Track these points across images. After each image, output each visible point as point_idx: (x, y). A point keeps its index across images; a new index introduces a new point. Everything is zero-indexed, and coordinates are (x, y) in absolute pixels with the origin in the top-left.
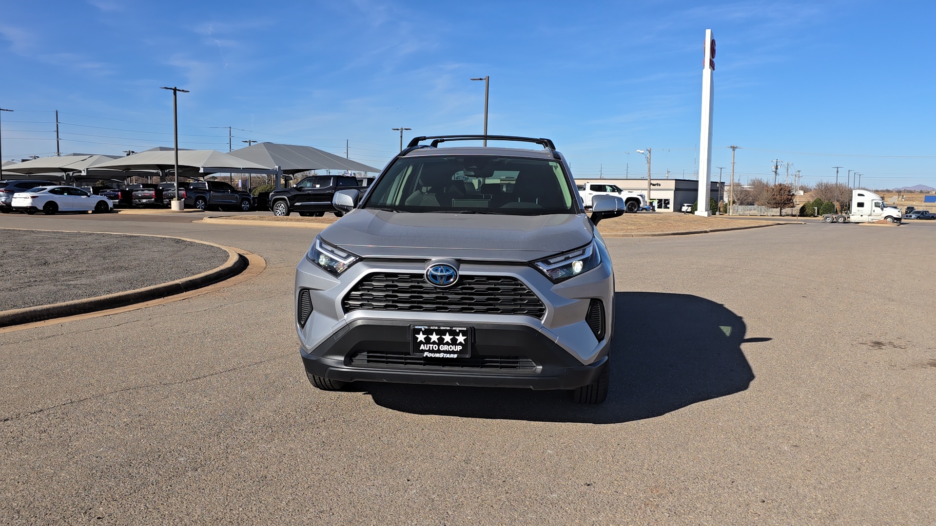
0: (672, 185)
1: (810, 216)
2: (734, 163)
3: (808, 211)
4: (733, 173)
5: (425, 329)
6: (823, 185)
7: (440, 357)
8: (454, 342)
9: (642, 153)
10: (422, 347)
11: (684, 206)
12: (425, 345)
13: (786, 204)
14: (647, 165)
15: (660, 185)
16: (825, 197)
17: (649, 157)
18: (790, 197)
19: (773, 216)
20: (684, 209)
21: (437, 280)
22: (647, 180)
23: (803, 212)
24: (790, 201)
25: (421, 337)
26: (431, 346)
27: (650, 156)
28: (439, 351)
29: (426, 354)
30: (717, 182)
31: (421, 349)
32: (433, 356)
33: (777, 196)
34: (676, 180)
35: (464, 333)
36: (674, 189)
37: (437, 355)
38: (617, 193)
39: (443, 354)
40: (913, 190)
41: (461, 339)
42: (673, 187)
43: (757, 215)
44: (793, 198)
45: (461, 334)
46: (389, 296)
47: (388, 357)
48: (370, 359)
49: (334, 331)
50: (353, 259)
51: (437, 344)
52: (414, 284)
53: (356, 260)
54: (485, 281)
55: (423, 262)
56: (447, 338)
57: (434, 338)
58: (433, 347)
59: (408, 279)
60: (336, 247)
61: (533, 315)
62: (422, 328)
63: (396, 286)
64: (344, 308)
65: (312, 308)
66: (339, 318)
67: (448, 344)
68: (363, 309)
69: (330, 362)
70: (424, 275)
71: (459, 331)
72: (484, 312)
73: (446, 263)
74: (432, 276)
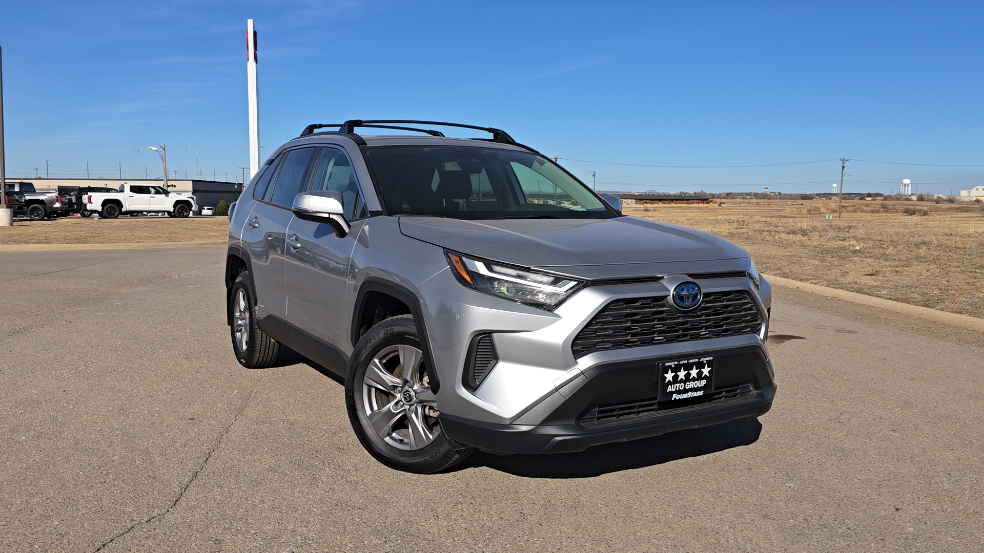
0: (189, 186)
5: (675, 365)
7: (688, 397)
8: (700, 376)
9: (155, 150)
10: (670, 389)
11: (204, 209)
12: (673, 385)
14: (162, 164)
15: (175, 186)
17: (164, 155)
20: (205, 212)
21: (683, 302)
22: (163, 180)
25: (669, 376)
26: (678, 385)
27: (165, 153)
28: (686, 391)
29: (675, 396)
31: (668, 391)
32: (681, 398)
34: (193, 181)
35: (710, 364)
36: (192, 191)
37: (685, 396)
38: (164, 195)
39: (690, 393)
41: (706, 371)
42: (191, 189)
45: (706, 365)
46: (629, 328)
47: (621, 409)
48: (600, 415)
49: (558, 387)
50: (573, 283)
51: (684, 381)
52: (655, 309)
53: (582, 285)
54: (720, 298)
55: (656, 280)
56: (694, 373)
57: (682, 374)
58: (681, 386)
59: (649, 304)
60: (528, 270)
61: (755, 332)
62: (672, 364)
63: (637, 314)
64: (574, 352)
65: (496, 359)
66: (565, 367)
67: (694, 379)
68: (598, 350)
69: (550, 430)
70: (668, 298)
71: (705, 362)
72: (718, 335)
73: (690, 279)
74: (679, 297)
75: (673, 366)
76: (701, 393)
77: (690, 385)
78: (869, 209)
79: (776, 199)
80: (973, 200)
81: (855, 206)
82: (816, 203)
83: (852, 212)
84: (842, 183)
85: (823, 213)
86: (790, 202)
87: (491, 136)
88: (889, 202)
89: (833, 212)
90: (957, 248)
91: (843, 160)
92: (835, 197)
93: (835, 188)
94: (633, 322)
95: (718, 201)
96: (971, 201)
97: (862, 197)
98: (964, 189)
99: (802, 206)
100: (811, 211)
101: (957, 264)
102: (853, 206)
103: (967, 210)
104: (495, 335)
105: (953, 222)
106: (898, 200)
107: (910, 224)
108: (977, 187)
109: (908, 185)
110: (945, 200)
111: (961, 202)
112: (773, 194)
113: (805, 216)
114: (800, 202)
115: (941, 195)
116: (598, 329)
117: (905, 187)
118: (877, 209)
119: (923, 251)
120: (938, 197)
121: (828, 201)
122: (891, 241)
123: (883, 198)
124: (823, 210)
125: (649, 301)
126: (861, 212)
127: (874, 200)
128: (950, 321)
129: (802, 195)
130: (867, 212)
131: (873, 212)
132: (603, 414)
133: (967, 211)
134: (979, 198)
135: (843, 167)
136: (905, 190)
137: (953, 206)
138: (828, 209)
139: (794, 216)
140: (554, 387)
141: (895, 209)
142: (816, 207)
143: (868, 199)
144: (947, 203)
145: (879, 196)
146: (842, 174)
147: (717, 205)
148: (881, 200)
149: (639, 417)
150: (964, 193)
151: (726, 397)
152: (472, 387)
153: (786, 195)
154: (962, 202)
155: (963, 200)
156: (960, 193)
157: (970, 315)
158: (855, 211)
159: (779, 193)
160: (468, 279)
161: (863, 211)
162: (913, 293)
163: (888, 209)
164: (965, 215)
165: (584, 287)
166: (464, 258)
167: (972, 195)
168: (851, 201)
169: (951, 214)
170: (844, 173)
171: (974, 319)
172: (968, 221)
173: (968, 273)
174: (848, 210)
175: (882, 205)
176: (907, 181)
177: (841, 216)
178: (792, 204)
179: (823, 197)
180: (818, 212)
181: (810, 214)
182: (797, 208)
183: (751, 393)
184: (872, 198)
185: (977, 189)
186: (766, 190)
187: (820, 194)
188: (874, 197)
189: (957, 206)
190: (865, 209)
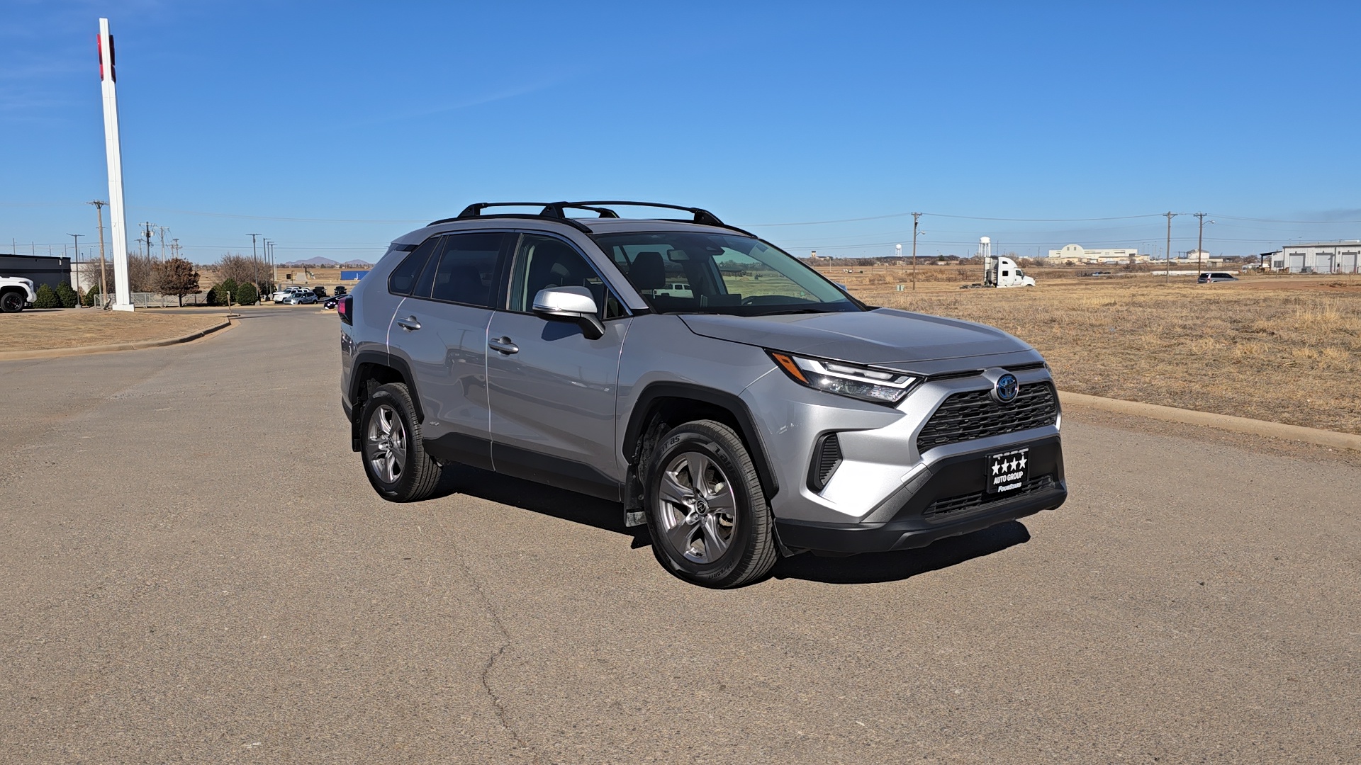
1: (221, 305)
2: (102, 228)
3: (219, 297)
4: (102, 243)
5: (1001, 457)
6: (232, 259)
7: (1009, 489)
8: (1018, 468)
10: (997, 481)
12: (999, 478)
13: (188, 289)
16: (237, 276)
18: (193, 277)
19: (167, 307)
21: (1004, 394)
23: (212, 300)
24: (193, 284)
25: (996, 469)
28: (1008, 483)
29: (1001, 489)
30: (59, 258)
31: (996, 484)
32: (1005, 490)
33: (173, 277)
35: (1026, 455)
37: (1007, 488)
39: (1013, 484)
40: (312, 264)
41: (1023, 462)
43: (159, 307)
44: (197, 279)
45: (1023, 457)
46: (962, 422)
47: (954, 503)
48: (938, 510)
49: (906, 482)
50: (912, 379)
51: (1006, 474)
52: (980, 403)
53: (920, 381)
54: (1028, 390)
55: (977, 374)
56: (1014, 464)
57: (1005, 466)
58: (1003, 478)
59: (977, 397)
60: (865, 367)
61: (1052, 423)
62: (998, 456)
63: (967, 408)
64: (919, 447)
65: (842, 458)
66: (913, 462)
67: (1014, 471)
68: (938, 444)
69: (898, 527)
70: (992, 391)
71: (1023, 454)
72: (1027, 427)
73: (1008, 372)
74: (1001, 390)
75: (999, 458)
76: (1019, 485)
77: (1011, 477)
78: (944, 276)
79: (828, 265)
80: (1064, 262)
81: (927, 273)
82: (880, 270)
83: (924, 281)
84: (915, 244)
85: (889, 283)
86: (846, 269)
87: (691, 216)
88: (967, 267)
89: (900, 282)
90: (1092, 325)
91: (915, 215)
92: (901, 262)
93: (899, 250)
94: (965, 415)
95: (754, 272)
96: (1062, 263)
97: (933, 260)
98: (1053, 249)
99: (861, 275)
100: (874, 280)
101: (1102, 344)
102: (924, 273)
103: (1060, 275)
104: (840, 435)
105: (1057, 292)
106: (976, 264)
107: (1009, 296)
108: (1069, 246)
109: (987, 244)
110: (1031, 264)
111: (1050, 265)
112: (822, 259)
113: (867, 287)
114: (859, 269)
115: (1026, 257)
116: (937, 424)
117: (984, 248)
118: (953, 276)
119: (1056, 330)
120: (1023, 259)
121: (893, 267)
122: (1014, 319)
123: (958, 262)
124: (889, 279)
125: (976, 394)
126: (935, 280)
127: (948, 264)
128: (1127, 410)
129: (859, 259)
130: (943, 280)
131: (949, 280)
132: (942, 509)
133: (1060, 277)
134: (1070, 260)
135: (916, 224)
136: (984, 251)
137: (1042, 270)
138: (894, 278)
139: (854, 287)
140: (902, 483)
141: (975, 275)
142: (880, 276)
143: (940, 263)
144: (1035, 266)
145: (953, 260)
146: (915, 233)
147: (753, 278)
148: (957, 264)
149: (967, 511)
150: (1053, 254)
151: (1032, 489)
152: (817, 488)
153: (840, 259)
154: (1052, 266)
155: (1052, 262)
156: (1048, 254)
157: (1147, 403)
158: (928, 280)
159: (830, 257)
160: (802, 378)
161: (937, 279)
162: (1074, 380)
163: (967, 276)
164: (1058, 281)
165: (922, 382)
166: (795, 358)
167: (1062, 256)
168: (921, 266)
169: (1042, 281)
170: (917, 232)
171: (1154, 407)
172: (1073, 290)
173: (1121, 355)
174: (919, 279)
175: (960, 272)
176: (985, 240)
177: (916, 286)
178: (849, 272)
179: (886, 262)
180: (883, 282)
181: (873, 284)
182: (856, 277)
183: (1050, 485)
184: (945, 262)
185: (1068, 249)
186: (814, 254)
187: (881, 258)
188: (947, 261)
189: (1047, 270)
190: (940, 276)
